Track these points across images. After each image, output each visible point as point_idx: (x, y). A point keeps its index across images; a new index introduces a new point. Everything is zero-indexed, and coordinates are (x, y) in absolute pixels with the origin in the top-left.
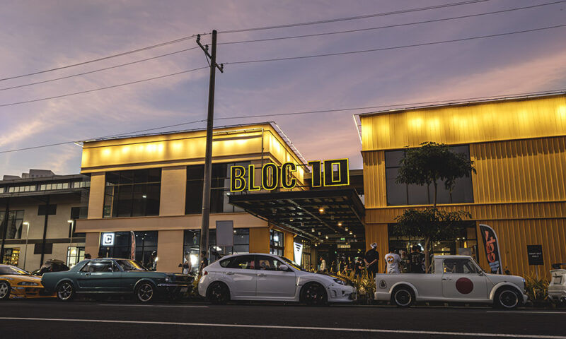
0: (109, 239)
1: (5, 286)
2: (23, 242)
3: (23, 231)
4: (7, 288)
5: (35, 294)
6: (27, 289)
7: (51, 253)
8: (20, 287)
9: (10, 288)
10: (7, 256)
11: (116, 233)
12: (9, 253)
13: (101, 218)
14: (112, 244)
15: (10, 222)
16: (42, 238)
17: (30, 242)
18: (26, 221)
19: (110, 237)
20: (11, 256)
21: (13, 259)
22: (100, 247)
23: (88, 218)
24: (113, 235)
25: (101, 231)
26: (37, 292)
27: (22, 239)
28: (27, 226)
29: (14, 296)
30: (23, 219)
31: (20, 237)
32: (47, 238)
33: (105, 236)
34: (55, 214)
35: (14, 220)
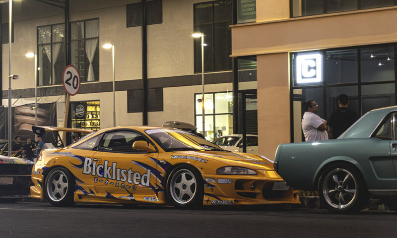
0: (310, 68)
1: (189, 178)
2: (106, 87)
3: (102, 63)
4: (193, 181)
5: (253, 196)
6: (239, 184)
7: (160, 108)
8: (222, 179)
9: (201, 181)
10: (77, 117)
11: (324, 52)
12: (80, 111)
13: (287, 18)
14: (319, 79)
15: (74, 47)
16: (139, 76)
17: (120, 86)
18: (105, 41)
19: (312, 64)
20: (84, 117)
21: (88, 123)
22: (292, 89)
23: (258, 21)
24: (319, 57)
25: (289, 50)
26: (257, 191)
27: (102, 79)
28: (110, 52)
29: (213, 201)
30: (98, 38)
31: (96, 76)
32: (151, 76)
33: (301, 60)
34: (160, 21)
35: (82, 42)
